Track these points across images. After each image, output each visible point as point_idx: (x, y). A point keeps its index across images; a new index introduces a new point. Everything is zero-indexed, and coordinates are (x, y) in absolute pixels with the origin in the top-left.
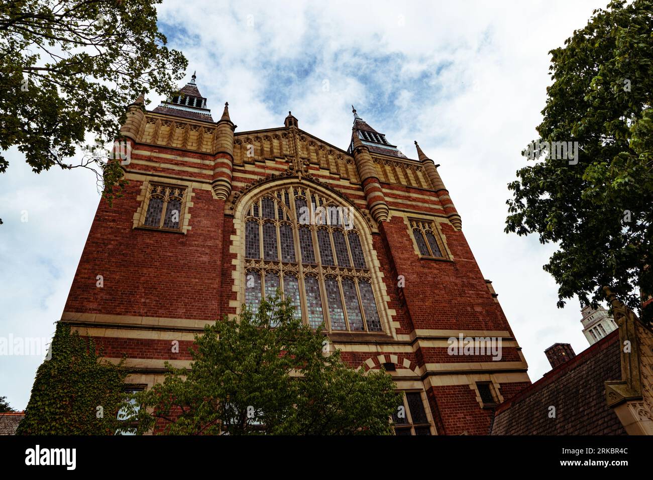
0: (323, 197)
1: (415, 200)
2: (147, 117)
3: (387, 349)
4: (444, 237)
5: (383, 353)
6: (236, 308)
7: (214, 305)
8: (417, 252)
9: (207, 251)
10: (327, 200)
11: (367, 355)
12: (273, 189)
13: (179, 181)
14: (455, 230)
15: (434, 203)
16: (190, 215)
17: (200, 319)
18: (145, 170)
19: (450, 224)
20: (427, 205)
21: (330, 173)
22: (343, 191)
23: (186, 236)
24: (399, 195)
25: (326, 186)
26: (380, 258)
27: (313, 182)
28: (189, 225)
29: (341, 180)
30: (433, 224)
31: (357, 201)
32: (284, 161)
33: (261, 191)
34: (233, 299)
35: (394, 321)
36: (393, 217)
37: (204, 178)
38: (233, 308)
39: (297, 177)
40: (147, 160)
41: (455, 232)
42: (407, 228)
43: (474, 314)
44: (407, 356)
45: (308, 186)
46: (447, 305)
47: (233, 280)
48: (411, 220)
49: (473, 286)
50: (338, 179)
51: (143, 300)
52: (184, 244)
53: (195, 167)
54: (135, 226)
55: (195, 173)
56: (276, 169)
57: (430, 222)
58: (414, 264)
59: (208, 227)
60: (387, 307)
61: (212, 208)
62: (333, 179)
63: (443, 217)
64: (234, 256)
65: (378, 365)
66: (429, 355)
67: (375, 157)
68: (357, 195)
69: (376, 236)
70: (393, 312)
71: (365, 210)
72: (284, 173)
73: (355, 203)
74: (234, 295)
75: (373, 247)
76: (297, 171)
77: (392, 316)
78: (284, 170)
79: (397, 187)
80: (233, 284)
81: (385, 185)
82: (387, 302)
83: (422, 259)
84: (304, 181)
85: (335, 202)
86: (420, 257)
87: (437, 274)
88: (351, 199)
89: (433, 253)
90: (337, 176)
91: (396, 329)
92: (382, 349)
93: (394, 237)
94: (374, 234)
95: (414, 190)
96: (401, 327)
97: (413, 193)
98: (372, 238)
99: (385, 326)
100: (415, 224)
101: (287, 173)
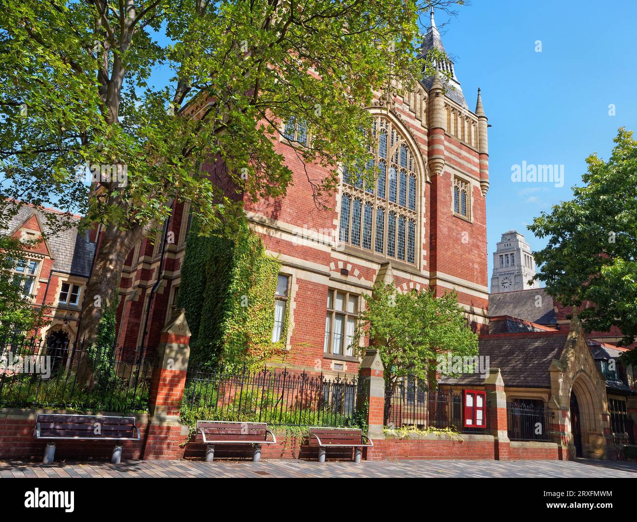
0: (399, 134)
1: (464, 158)
3: (416, 279)
4: (472, 199)
5: (413, 281)
6: (336, 226)
8: (453, 209)
10: (401, 138)
11: (404, 280)
14: (482, 195)
15: (475, 164)
19: (480, 188)
20: (469, 165)
21: (409, 110)
22: (414, 132)
24: (454, 151)
25: (406, 125)
27: (396, 117)
29: (416, 120)
30: (469, 184)
31: (422, 146)
34: (335, 218)
35: (424, 259)
36: (445, 172)
39: (386, 109)
41: (481, 197)
42: (451, 185)
43: (472, 269)
44: (426, 287)
45: (392, 120)
48: (455, 177)
49: (478, 247)
50: (414, 119)
57: (467, 182)
58: (448, 219)
60: (422, 248)
62: (410, 117)
63: (477, 180)
64: (338, 181)
65: (409, 289)
66: (440, 291)
67: (446, 102)
68: (424, 139)
69: (428, 185)
70: (425, 253)
71: (426, 157)
72: (378, 101)
73: (421, 148)
74: (336, 214)
75: (424, 195)
76: (387, 102)
77: (424, 256)
78: (377, 98)
79: (454, 141)
80: (336, 205)
81: (447, 137)
82: (423, 244)
83: (454, 216)
84: (390, 115)
85: (407, 142)
86: (453, 214)
87: (460, 232)
88: (419, 143)
89: (461, 211)
90: (414, 115)
91: (424, 266)
92: (413, 278)
93: (441, 192)
94: (427, 182)
95: (464, 147)
96: (427, 265)
97: (464, 150)
98: (425, 186)
99: (417, 261)
100: (457, 181)
101: (380, 102)
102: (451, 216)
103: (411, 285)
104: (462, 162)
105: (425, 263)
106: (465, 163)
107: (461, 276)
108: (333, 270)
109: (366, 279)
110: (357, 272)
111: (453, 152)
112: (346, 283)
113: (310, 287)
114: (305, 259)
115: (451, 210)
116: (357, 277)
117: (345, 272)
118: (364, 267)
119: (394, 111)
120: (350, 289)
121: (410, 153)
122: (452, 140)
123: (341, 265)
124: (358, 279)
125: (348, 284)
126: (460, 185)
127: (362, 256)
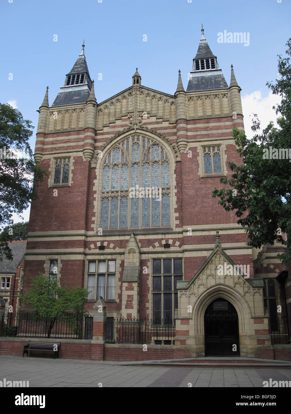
0: (150, 139)
1: (212, 129)
2: (50, 112)
3: (168, 236)
4: (225, 157)
5: (165, 239)
6: (95, 221)
7: (83, 222)
8: (201, 173)
9: (80, 194)
10: (152, 141)
11: (156, 240)
12: (119, 142)
13: (67, 154)
15: (227, 127)
16: (72, 174)
17: (77, 230)
18: (51, 151)
19: (234, 144)
20: (220, 131)
21: (157, 119)
22: (162, 132)
23: (71, 187)
24: (200, 128)
25: (153, 131)
26: (177, 179)
27: (143, 130)
28: (72, 181)
29: (163, 122)
30: (221, 146)
31: (171, 138)
32: (127, 117)
33: (112, 146)
34: (93, 217)
35: (176, 220)
36: (190, 148)
37: (79, 148)
38: (93, 221)
39: (134, 129)
40: (51, 144)
42: (198, 156)
44: (179, 239)
45: (141, 133)
47: (94, 206)
48: (204, 147)
50: (161, 123)
51: (55, 224)
52: (70, 192)
53: (74, 142)
54: (49, 186)
55: (74, 146)
56: (122, 126)
57: (219, 146)
58: (195, 183)
59: (80, 180)
60: (174, 212)
61: (83, 167)
62: (157, 123)
63: (231, 139)
64: (95, 192)
65: (161, 245)
66: (187, 240)
67: (190, 96)
68: (172, 133)
69: (178, 163)
70: (177, 215)
71: (175, 144)
72: (126, 128)
73: (169, 140)
74: (94, 214)
75: (174, 172)
76: (134, 125)
77: (176, 217)
78: (126, 125)
79: (200, 120)
80: (94, 208)
81: (191, 121)
82: (175, 209)
83: (202, 178)
84: (138, 131)
85: (157, 141)
86: (201, 176)
87: (210, 188)
88: (167, 138)
89: (214, 170)
90: (161, 120)
91: (176, 224)
92: (165, 236)
93: (186, 165)
94: (177, 162)
95: (213, 119)
96: (180, 223)
97: (212, 123)
98: (175, 166)
99: (171, 223)
100: (207, 149)
101: (128, 128)
102: (199, 179)
103: (164, 242)
104: (210, 132)
105: (178, 222)
106: (214, 132)
108: (93, 249)
109: (120, 248)
110: (112, 245)
111: (199, 130)
112: (102, 254)
113: (70, 263)
114: (66, 248)
115: (199, 174)
116: (113, 248)
117: (102, 248)
118: (118, 240)
119: (141, 127)
120: (107, 257)
121: (161, 147)
122: (197, 121)
123: (99, 244)
124: (113, 249)
125: (104, 255)
126: (211, 151)
127: (116, 234)
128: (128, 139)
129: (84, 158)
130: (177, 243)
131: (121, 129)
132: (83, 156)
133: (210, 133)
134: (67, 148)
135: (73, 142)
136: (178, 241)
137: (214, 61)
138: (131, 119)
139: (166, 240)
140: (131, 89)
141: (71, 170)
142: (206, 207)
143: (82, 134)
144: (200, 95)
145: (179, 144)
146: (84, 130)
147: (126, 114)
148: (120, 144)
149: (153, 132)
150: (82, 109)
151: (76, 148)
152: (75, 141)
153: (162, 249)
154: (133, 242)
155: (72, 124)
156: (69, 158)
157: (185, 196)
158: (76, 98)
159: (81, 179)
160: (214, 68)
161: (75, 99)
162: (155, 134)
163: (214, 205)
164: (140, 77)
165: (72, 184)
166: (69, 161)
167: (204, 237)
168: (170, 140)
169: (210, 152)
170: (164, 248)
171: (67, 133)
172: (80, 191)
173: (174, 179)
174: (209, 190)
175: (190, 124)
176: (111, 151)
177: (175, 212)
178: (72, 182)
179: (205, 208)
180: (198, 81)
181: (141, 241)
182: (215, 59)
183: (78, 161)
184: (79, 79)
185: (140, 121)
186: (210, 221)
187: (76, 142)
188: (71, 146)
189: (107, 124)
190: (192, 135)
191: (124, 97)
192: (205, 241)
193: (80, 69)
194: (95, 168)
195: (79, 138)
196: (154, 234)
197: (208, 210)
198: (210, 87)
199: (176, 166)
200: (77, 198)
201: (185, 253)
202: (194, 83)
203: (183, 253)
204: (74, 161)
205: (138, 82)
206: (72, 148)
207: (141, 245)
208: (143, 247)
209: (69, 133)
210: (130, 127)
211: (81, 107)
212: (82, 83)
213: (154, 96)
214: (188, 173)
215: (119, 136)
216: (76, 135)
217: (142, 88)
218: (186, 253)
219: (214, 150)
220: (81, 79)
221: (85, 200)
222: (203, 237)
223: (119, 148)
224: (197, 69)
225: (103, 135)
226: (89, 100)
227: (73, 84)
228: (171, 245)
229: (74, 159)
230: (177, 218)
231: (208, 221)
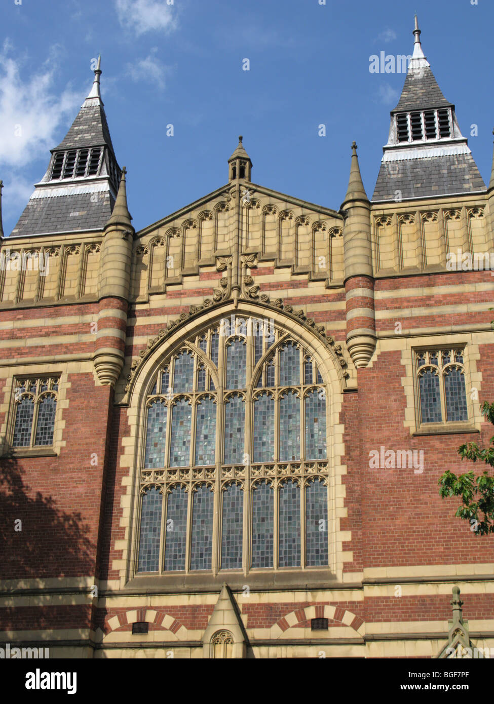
1: (440, 302)
3: (323, 597)
4: (477, 378)
5: (314, 604)
6: (122, 551)
8: (409, 422)
9: (84, 476)
10: (280, 333)
11: (289, 607)
12: (192, 334)
13: (51, 365)
15: (481, 298)
16: (64, 422)
18: (8, 357)
20: (463, 309)
21: (293, 274)
22: (308, 308)
23: (59, 457)
24: (408, 300)
25: (282, 307)
26: (348, 438)
27: (257, 304)
28: (63, 439)
29: (311, 284)
30: (466, 349)
31: (330, 326)
34: (119, 539)
35: (344, 550)
36: (383, 355)
37: (83, 350)
38: (118, 552)
39: (232, 302)
40: (8, 339)
42: (404, 374)
44: (352, 606)
45: (250, 313)
46: (436, 521)
47: (122, 509)
48: (419, 351)
50: (304, 284)
52: (56, 471)
53: (72, 334)
55: (71, 345)
56: (199, 293)
57: (460, 348)
58: (395, 449)
59: (86, 438)
60: (339, 528)
61: (92, 403)
62: (294, 285)
63: (491, 330)
64: (126, 471)
65: (303, 623)
66: (375, 609)
67: (381, 212)
68: (334, 312)
69: (351, 395)
70: (347, 536)
71: (342, 343)
72: (211, 298)
73: (325, 332)
74: (122, 532)
75: (340, 419)
76: (232, 289)
77: (344, 543)
78: (212, 291)
79: (409, 279)
80: (121, 516)
81: (386, 281)
82: (341, 519)
83: (415, 435)
84: (242, 306)
85: (292, 334)
86: (413, 431)
87: (436, 463)
88: (319, 325)
89: (448, 414)
90: (305, 277)
91: (345, 564)
92: (314, 597)
93: (372, 399)
94: (347, 391)
95: (445, 276)
96: (354, 560)
97: (442, 285)
98: (342, 401)
99: (332, 559)
100: (427, 356)
101: (215, 297)
102: (406, 438)
103: (311, 614)
104: (435, 311)
105: (349, 557)
106: (448, 310)
107: (445, 559)
108: (117, 630)
109: (191, 627)
110: (168, 621)
111: (405, 304)
112: (141, 646)
115: (406, 424)
116: (170, 629)
117: (140, 627)
118: (184, 607)
119: (250, 296)
120: (154, 655)
121: (305, 351)
122: (401, 279)
123: (132, 617)
124: (170, 633)
125: (147, 647)
126: (440, 361)
127: (181, 587)
128: (215, 327)
129: (96, 377)
130: (349, 617)
131: (198, 301)
132: (94, 373)
133: (434, 314)
134: (50, 351)
135: (68, 334)
136: (350, 611)
137: (446, 117)
138: (225, 274)
139: (316, 608)
140: (225, 192)
141: (61, 411)
142: (427, 517)
143: (93, 313)
144: (409, 210)
145: (351, 342)
146: (98, 302)
147: (210, 260)
148: (194, 342)
149: (284, 310)
150: (93, 245)
151: (75, 350)
152: (74, 331)
153: (306, 633)
154: (226, 612)
155: (67, 284)
156: (56, 376)
157: (368, 486)
158: (77, 214)
159: (87, 436)
160: (448, 135)
161: (74, 218)
162: (289, 314)
163: (447, 509)
164: (249, 160)
165: (62, 448)
166: (55, 387)
167: (422, 599)
168: (328, 331)
169: (436, 364)
170: (312, 629)
171: (52, 310)
172: (85, 468)
173: (340, 438)
174: (435, 469)
175: (382, 289)
176: (168, 361)
177: (341, 530)
178: (64, 444)
179: (423, 518)
180: (404, 171)
181: (249, 608)
182: (450, 112)
183: (80, 384)
184: (85, 163)
185: (248, 281)
186: (436, 556)
187: (75, 333)
188: (61, 345)
189: (159, 287)
190: (387, 320)
191: (206, 215)
192: (423, 612)
193: (87, 136)
194: (127, 405)
195: (84, 324)
196: (283, 590)
197: (434, 524)
198: (436, 188)
199: (345, 401)
200: (74, 487)
201: (369, 646)
202: (392, 177)
203: (363, 644)
204: (69, 385)
205: (242, 175)
206: (64, 350)
207: (249, 620)
208: (254, 627)
209: (57, 308)
210: (221, 295)
211: (91, 240)
212: (95, 173)
213: (286, 213)
214: (377, 421)
215: (192, 319)
216: (76, 314)
217: (255, 191)
218: (374, 645)
219: (445, 360)
220: (92, 162)
221: (98, 492)
222: (419, 601)
223: (190, 352)
224: (401, 140)
225: (149, 315)
226: (112, 221)
227: (70, 176)
228: (332, 621)
229: (68, 381)
230: (346, 546)
231: (432, 556)
